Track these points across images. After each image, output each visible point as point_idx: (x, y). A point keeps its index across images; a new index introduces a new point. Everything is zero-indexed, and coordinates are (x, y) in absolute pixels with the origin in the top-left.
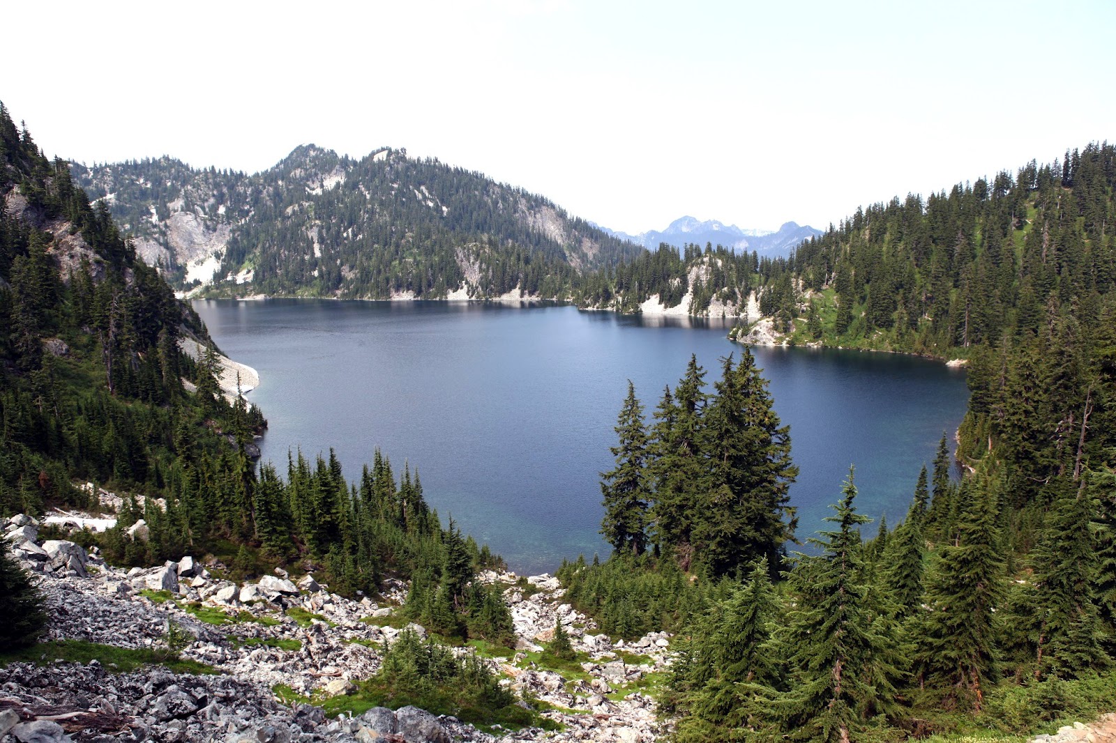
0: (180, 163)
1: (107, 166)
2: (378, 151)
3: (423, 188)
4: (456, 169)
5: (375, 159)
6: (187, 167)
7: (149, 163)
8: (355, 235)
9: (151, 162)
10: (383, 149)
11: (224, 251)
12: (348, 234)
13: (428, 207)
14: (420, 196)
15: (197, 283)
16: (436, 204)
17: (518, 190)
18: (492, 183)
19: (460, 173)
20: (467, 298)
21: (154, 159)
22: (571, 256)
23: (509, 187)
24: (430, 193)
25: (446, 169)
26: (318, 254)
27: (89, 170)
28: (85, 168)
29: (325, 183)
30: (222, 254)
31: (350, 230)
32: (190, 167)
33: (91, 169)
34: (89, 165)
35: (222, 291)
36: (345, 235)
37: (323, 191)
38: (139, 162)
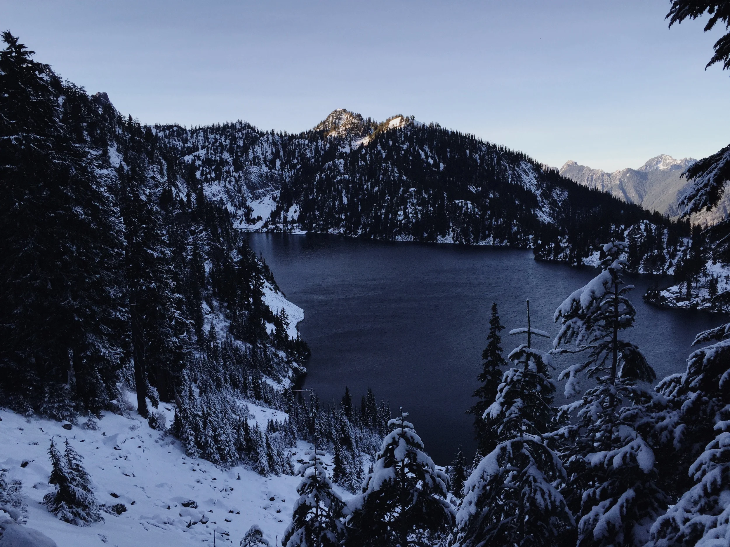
0: (249, 126)
1: (200, 129)
2: (393, 118)
3: (426, 148)
4: (453, 133)
5: (391, 125)
6: (254, 130)
7: (228, 126)
8: (373, 187)
9: (230, 125)
10: (397, 117)
11: (279, 195)
12: (367, 186)
13: (428, 163)
14: (423, 155)
15: (259, 218)
16: (435, 161)
17: (502, 148)
18: (481, 143)
19: (456, 135)
20: (452, 242)
21: (232, 123)
22: (543, 202)
23: (495, 146)
24: (431, 152)
25: (445, 132)
26: (345, 201)
27: (188, 131)
28: (185, 130)
29: (352, 143)
30: (277, 197)
31: (369, 184)
32: (256, 129)
33: (189, 130)
34: (188, 128)
35: (276, 227)
36: (365, 186)
37: (351, 150)
38: (222, 125)
